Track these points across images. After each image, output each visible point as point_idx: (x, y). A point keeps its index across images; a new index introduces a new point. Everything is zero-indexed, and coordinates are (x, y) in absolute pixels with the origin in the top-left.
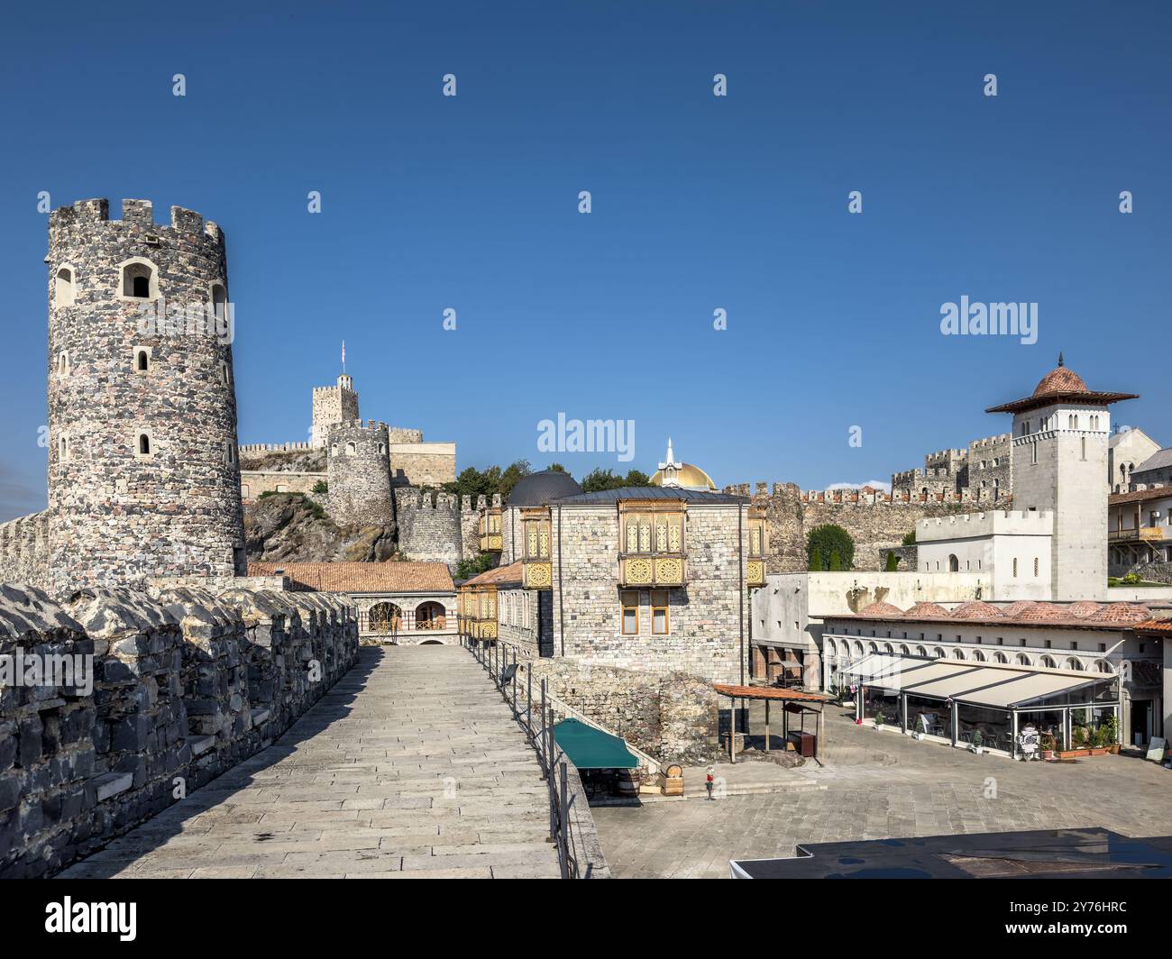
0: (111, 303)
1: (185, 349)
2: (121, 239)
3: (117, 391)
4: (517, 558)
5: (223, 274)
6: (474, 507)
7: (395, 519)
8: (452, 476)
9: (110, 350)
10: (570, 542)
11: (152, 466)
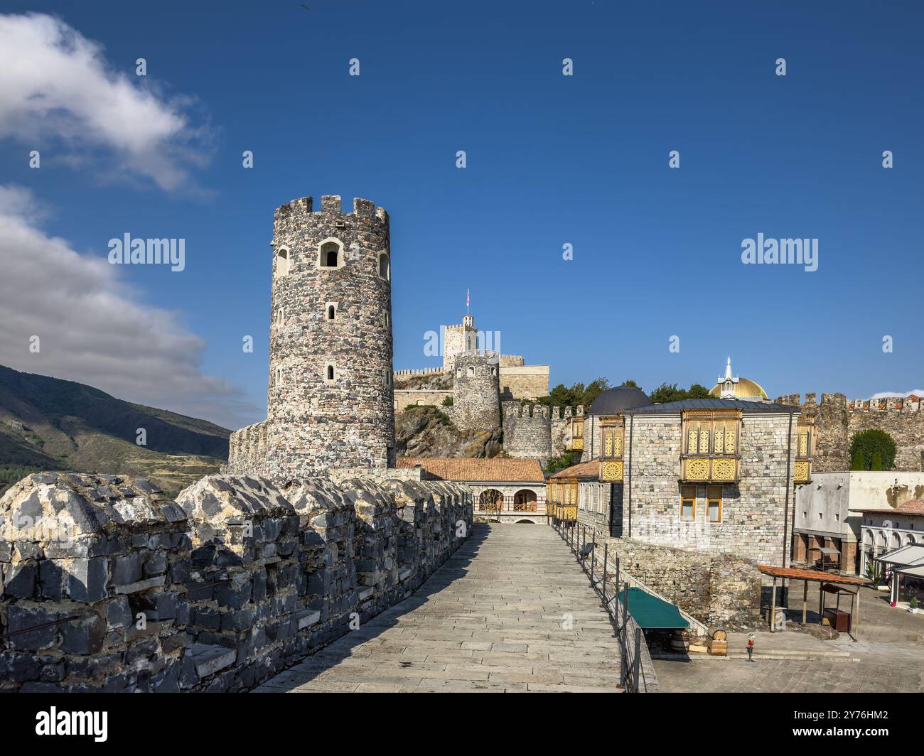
0: (312, 272)
1: (360, 303)
2: (320, 225)
3: (315, 335)
4: (594, 457)
5: (387, 246)
6: (562, 416)
7: (501, 426)
8: (546, 392)
9: (311, 306)
10: (639, 445)
11: (335, 388)
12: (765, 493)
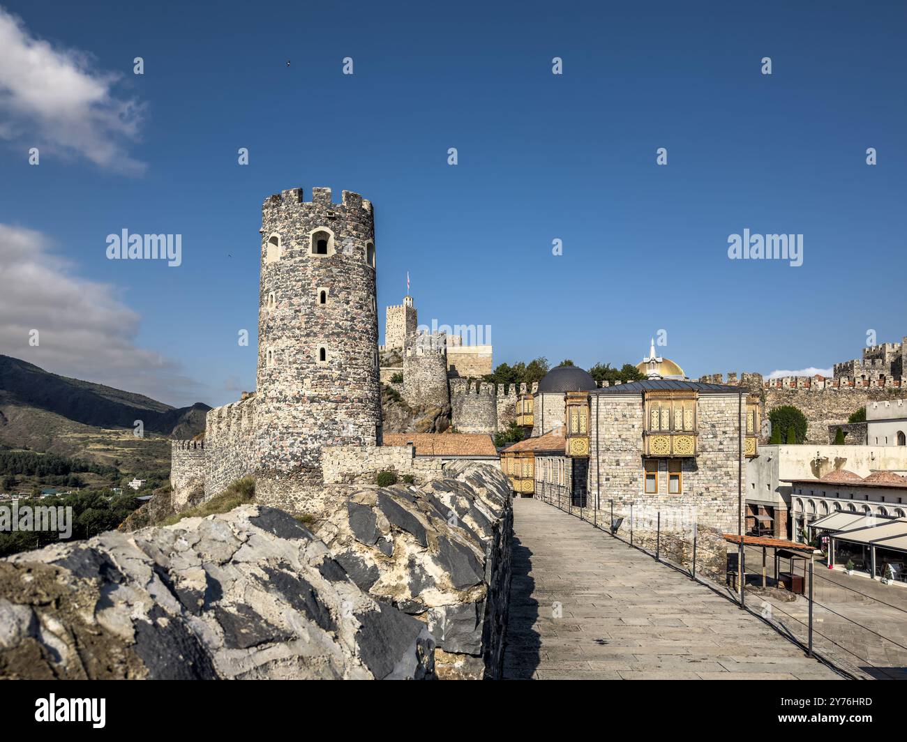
0: (304, 259)
1: (350, 288)
2: (311, 215)
3: (307, 318)
5: (373, 236)
6: (506, 392)
7: (450, 402)
8: (490, 370)
9: (303, 291)
10: (605, 423)
11: (327, 369)
12: (720, 467)
